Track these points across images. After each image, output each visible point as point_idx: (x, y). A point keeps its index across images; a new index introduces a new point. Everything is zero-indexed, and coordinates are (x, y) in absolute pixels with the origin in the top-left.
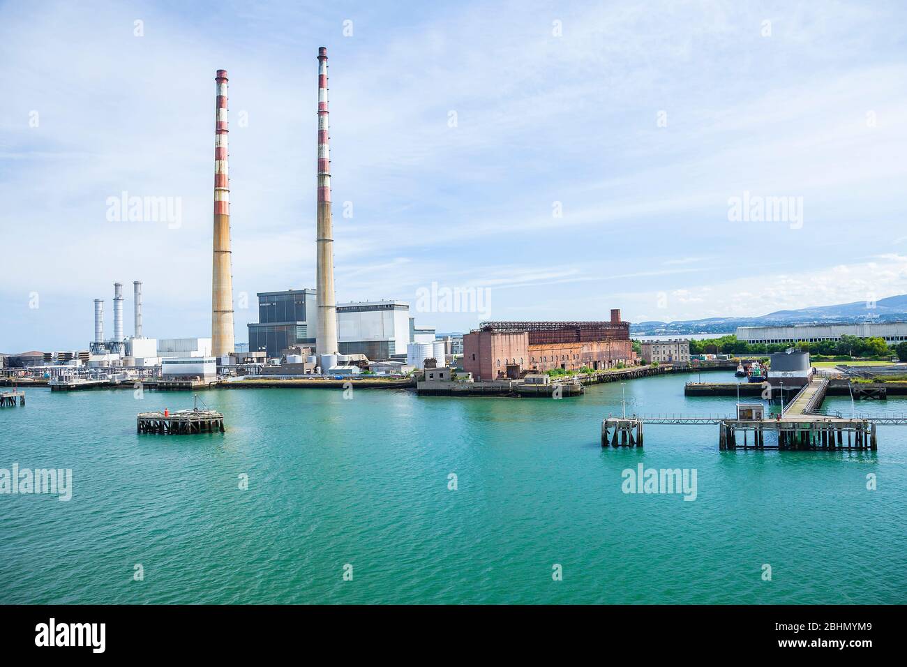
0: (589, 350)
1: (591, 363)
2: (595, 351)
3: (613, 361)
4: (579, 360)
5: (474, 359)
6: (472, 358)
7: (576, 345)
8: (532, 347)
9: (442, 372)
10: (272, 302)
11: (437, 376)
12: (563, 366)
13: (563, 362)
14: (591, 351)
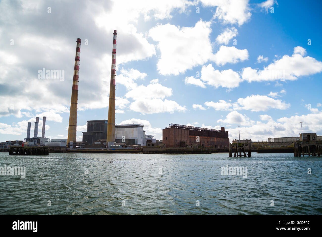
0: (213, 140)
1: (214, 145)
2: (215, 141)
3: (222, 146)
4: (209, 144)
5: (167, 139)
6: (166, 139)
7: (208, 138)
8: (190, 136)
9: (153, 144)
10: (92, 124)
11: (151, 146)
12: (203, 145)
13: (203, 144)
14: (214, 141)
